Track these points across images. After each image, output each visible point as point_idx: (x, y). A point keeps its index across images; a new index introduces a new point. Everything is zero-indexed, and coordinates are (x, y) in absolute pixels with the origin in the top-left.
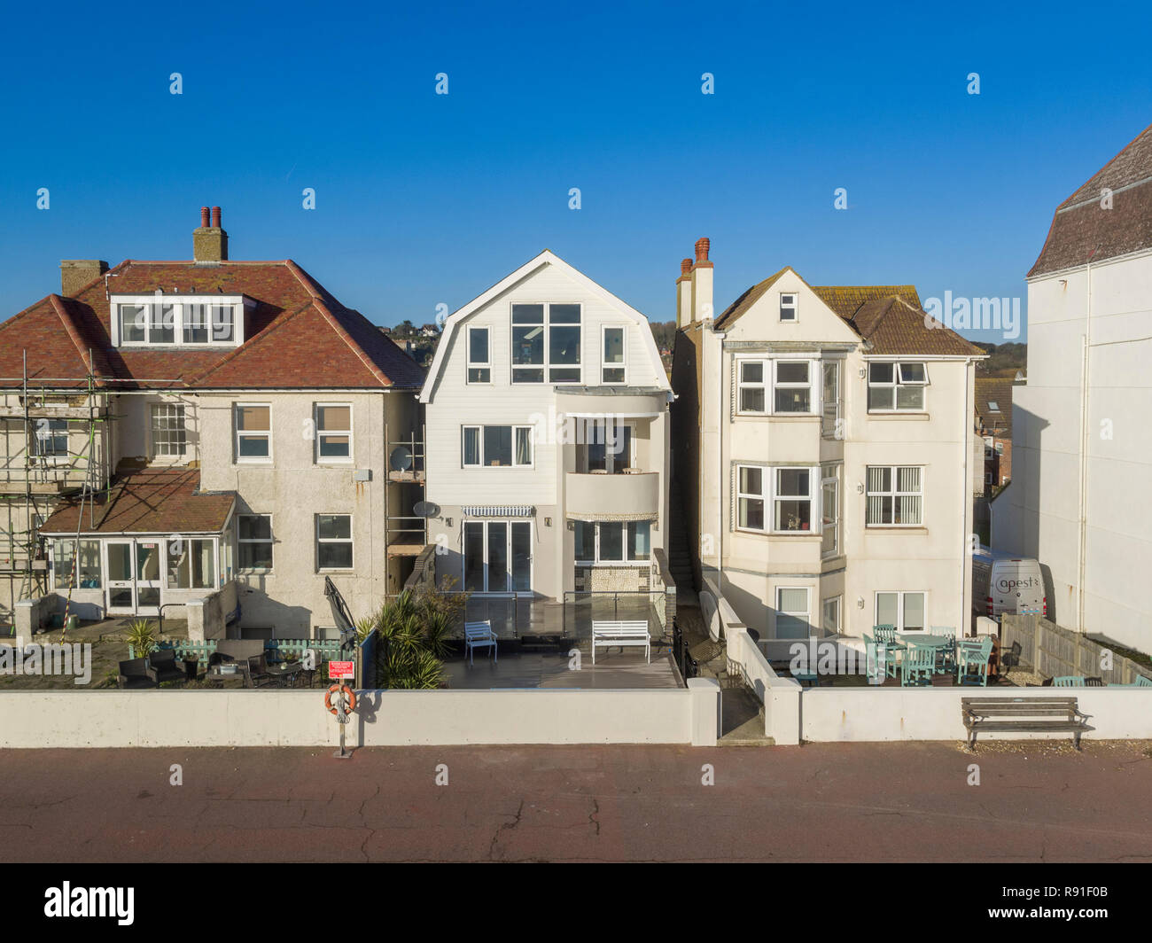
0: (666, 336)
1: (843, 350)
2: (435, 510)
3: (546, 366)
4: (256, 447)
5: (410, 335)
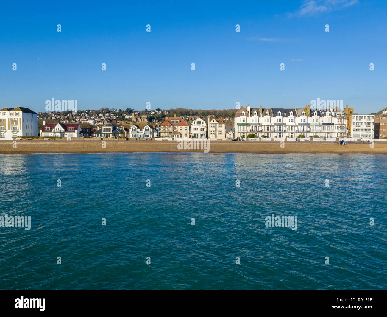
1: (217, 124)
2: (192, 133)
3: (199, 125)
4: (181, 129)
5: (147, 113)
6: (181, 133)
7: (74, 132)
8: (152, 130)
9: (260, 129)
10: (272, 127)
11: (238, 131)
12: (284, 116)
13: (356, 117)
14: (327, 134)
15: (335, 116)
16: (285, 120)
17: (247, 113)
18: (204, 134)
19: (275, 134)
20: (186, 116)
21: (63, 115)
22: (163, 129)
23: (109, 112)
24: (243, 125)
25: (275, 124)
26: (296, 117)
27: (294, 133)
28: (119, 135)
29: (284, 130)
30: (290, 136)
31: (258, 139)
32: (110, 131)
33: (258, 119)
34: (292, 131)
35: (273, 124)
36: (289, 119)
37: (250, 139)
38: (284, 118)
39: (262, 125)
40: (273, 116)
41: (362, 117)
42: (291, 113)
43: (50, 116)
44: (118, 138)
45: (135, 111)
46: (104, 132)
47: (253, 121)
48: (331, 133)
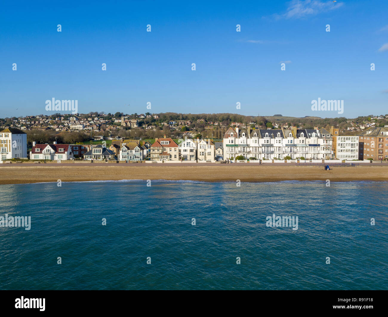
0: (212, 118)
1: (206, 145)
2: (181, 154)
3: (188, 146)
4: (171, 151)
5: (136, 117)
6: (171, 154)
7: (64, 153)
8: (142, 151)
9: (248, 150)
10: (259, 148)
11: (227, 152)
12: (271, 137)
13: (341, 138)
14: (313, 154)
15: (321, 138)
16: (273, 141)
17: (236, 135)
18: (194, 155)
19: (263, 155)
20: (175, 120)
21: (51, 119)
22: (153, 151)
23: (98, 116)
24: (231, 146)
25: (263, 145)
26: (284, 138)
27: (281, 154)
28: (109, 157)
29: (272, 151)
30: (277, 158)
31: (246, 161)
32: (100, 153)
33: (247, 140)
34: (279, 152)
35: (261, 146)
36: (277, 141)
37: (238, 161)
38: (272, 139)
39: (250, 146)
40: (261, 137)
41: (347, 138)
42: (278, 135)
43: (38, 120)
44: (108, 161)
45: (124, 116)
46: (94, 154)
47: (241, 142)
48: (317, 154)
